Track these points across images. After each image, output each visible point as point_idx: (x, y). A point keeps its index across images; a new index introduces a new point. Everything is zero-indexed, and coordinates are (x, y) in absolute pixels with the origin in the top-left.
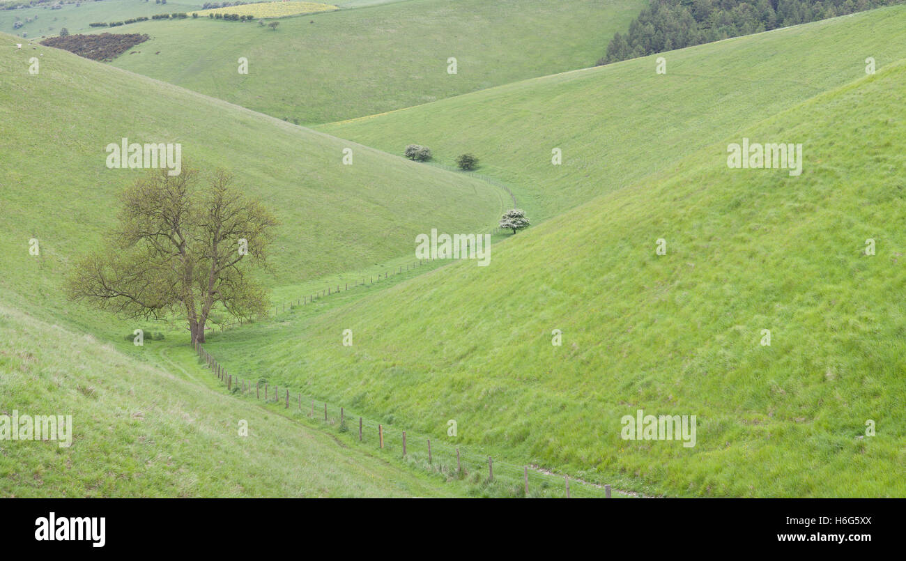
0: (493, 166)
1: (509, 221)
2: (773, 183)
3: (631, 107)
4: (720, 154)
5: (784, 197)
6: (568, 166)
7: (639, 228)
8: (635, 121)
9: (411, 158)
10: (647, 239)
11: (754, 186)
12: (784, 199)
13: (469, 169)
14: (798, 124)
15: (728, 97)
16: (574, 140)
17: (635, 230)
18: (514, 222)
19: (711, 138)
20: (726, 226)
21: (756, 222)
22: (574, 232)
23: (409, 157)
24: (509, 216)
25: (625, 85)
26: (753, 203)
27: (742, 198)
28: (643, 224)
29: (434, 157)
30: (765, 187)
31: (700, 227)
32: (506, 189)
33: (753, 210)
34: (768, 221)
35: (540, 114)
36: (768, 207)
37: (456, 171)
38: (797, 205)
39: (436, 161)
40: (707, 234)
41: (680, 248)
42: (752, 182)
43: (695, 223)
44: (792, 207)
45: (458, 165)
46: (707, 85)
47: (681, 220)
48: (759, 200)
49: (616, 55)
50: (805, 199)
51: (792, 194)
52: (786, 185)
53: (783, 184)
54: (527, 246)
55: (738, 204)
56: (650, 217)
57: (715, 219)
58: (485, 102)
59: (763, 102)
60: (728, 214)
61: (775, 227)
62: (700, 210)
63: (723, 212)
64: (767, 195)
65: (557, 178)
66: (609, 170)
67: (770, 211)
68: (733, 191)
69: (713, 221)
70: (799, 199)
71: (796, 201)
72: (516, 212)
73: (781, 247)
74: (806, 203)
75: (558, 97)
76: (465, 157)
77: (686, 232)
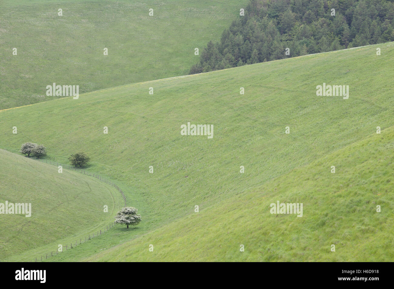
0: (103, 165)
1: (123, 217)
2: (348, 209)
3: (224, 115)
4: (308, 179)
5: (355, 221)
6: (169, 167)
7: (253, 238)
8: (227, 128)
9: (27, 155)
10: (260, 246)
11: (335, 210)
12: (355, 223)
13: (81, 166)
14: (366, 161)
15: (308, 110)
16: (174, 143)
17: (250, 239)
18: (128, 218)
19: (292, 147)
20: (315, 240)
21: (336, 238)
22: (201, 237)
23: (25, 154)
24: (124, 213)
25: (219, 94)
26: (334, 224)
27: (326, 219)
28: (256, 234)
29: (48, 154)
30: (342, 212)
31: (298, 239)
32: (115, 186)
33: (334, 229)
34: (344, 238)
35: (143, 117)
36: (344, 228)
37: (69, 168)
38: (363, 227)
39: (49, 158)
40: (303, 245)
41: (284, 255)
42: (334, 207)
43: (295, 236)
44: (360, 229)
45: (70, 163)
46: (289, 97)
47: (283, 233)
48: (338, 222)
49: (209, 61)
50: (368, 223)
51: (360, 219)
52: (357, 212)
53: (354, 211)
54: (164, 246)
55: (323, 224)
56: (260, 229)
57: (307, 234)
58: (93, 104)
59: (336, 116)
60: (317, 231)
61: (349, 243)
62: (297, 226)
63: (313, 229)
64: (344, 218)
65: (159, 178)
66: (205, 172)
67: (346, 231)
68: (320, 213)
69: (307, 236)
70: (365, 223)
71: (363, 224)
72: (130, 209)
73: (352, 257)
74: (369, 227)
75: (159, 103)
76: (77, 156)
77: (287, 243)
